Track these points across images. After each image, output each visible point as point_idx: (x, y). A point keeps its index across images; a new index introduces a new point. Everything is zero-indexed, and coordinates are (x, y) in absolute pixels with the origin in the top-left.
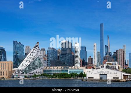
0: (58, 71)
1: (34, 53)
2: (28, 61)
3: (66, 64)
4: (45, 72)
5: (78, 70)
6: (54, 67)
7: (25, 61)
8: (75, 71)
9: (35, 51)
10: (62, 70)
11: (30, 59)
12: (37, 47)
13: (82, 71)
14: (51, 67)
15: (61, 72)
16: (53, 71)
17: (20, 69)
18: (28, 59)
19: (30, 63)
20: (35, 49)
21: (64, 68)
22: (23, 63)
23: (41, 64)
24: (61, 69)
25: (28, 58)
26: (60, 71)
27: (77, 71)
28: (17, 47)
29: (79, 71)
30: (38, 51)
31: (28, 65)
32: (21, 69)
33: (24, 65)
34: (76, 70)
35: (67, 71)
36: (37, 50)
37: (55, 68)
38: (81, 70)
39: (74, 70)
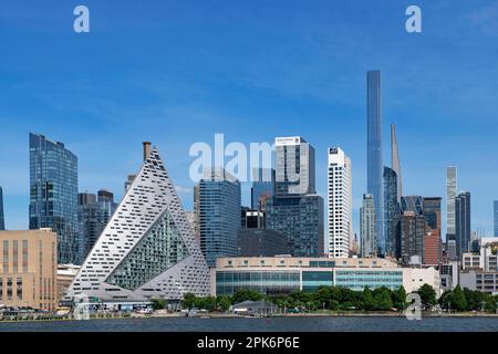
0: (285, 277)
1: (146, 194)
2: (128, 232)
3: (298, 247)
4: (225, 284)
5: (378, 273)
6: (265, 259)
7: (115, 232)
8: (363, 277)
9: (148, 183)
10: (307, 276)
11: (135, 222)
12: (155, 163)
13: (397, 277)
14: (254, 261)
15: (301, 284)
16: (266, 276)
17: (96, 267)
18: (123, 221)
19: (137, 240)
20: (150, 174)
21: (312, 264)
22: (107, 239)
23: (179, 247)
24: (301, 270)
25: (125, 214)
26: (295, 277)
27: (374, 277)
28: (51, 164)
29: (383, 277)
30: (164, 184)
31: (128, 251)
32: (99, 267)
33: (113, 249)
34: (369, 273)
35: (329, 276)
36: (158, 179)
37: (273, 264)
38: (389, 273)
39: (359, 273)
